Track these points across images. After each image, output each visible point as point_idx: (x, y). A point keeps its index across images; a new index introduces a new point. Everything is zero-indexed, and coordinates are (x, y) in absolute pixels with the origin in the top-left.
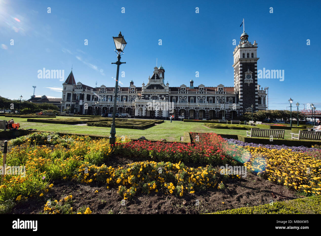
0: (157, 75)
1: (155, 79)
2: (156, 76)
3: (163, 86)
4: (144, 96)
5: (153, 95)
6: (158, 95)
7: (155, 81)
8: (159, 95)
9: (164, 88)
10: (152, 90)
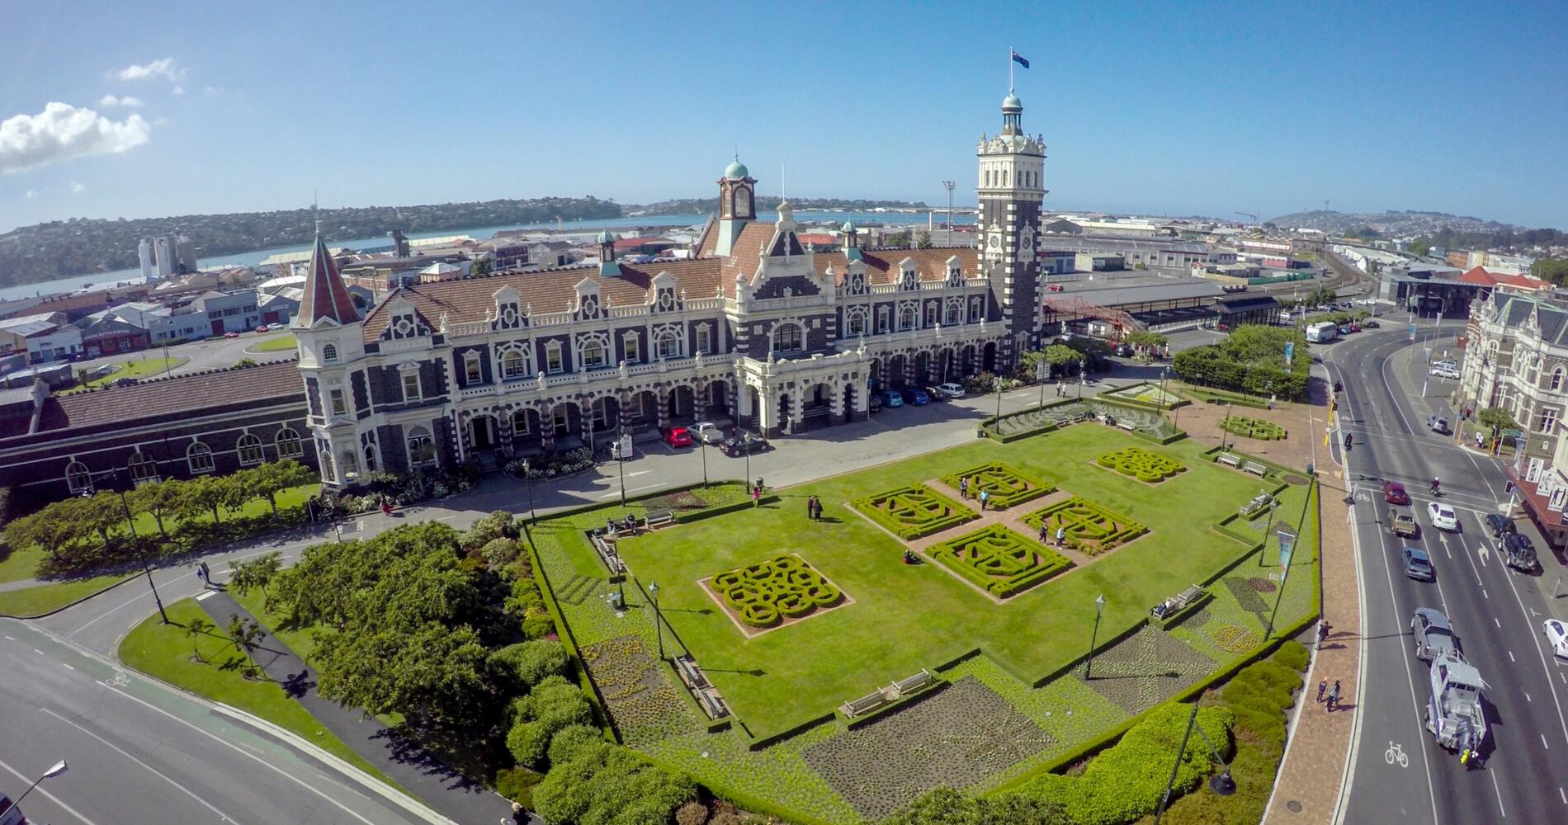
0: (792, 236)
1: (783, 253)
2: (787, 240)
3: (815, 281)
4: (747, 329)
5: (782, 322)
6: (800, 318)
7: (784, 264)
8: (804, 320)
9: (820, 289)
10: (775, 302)
